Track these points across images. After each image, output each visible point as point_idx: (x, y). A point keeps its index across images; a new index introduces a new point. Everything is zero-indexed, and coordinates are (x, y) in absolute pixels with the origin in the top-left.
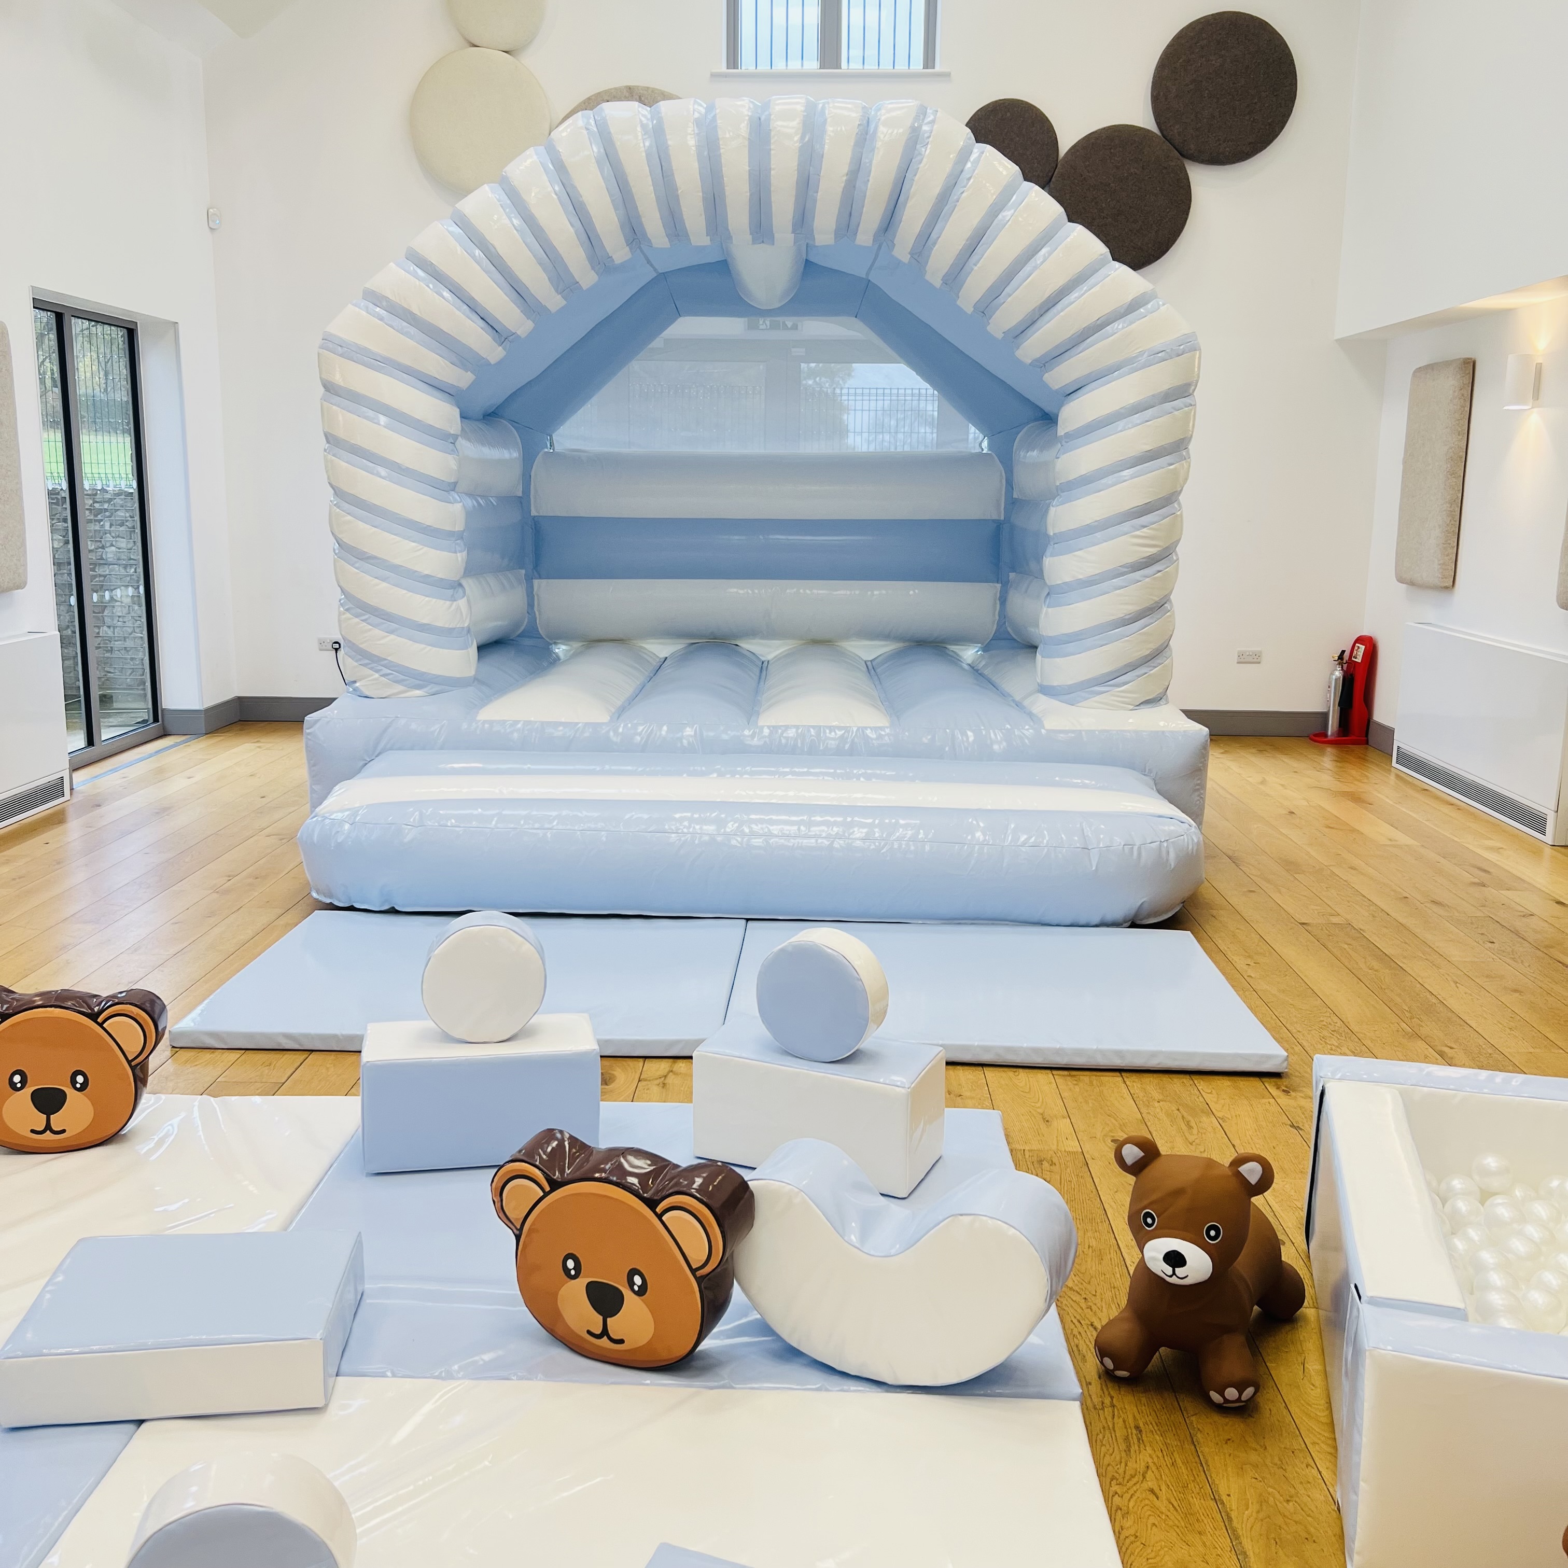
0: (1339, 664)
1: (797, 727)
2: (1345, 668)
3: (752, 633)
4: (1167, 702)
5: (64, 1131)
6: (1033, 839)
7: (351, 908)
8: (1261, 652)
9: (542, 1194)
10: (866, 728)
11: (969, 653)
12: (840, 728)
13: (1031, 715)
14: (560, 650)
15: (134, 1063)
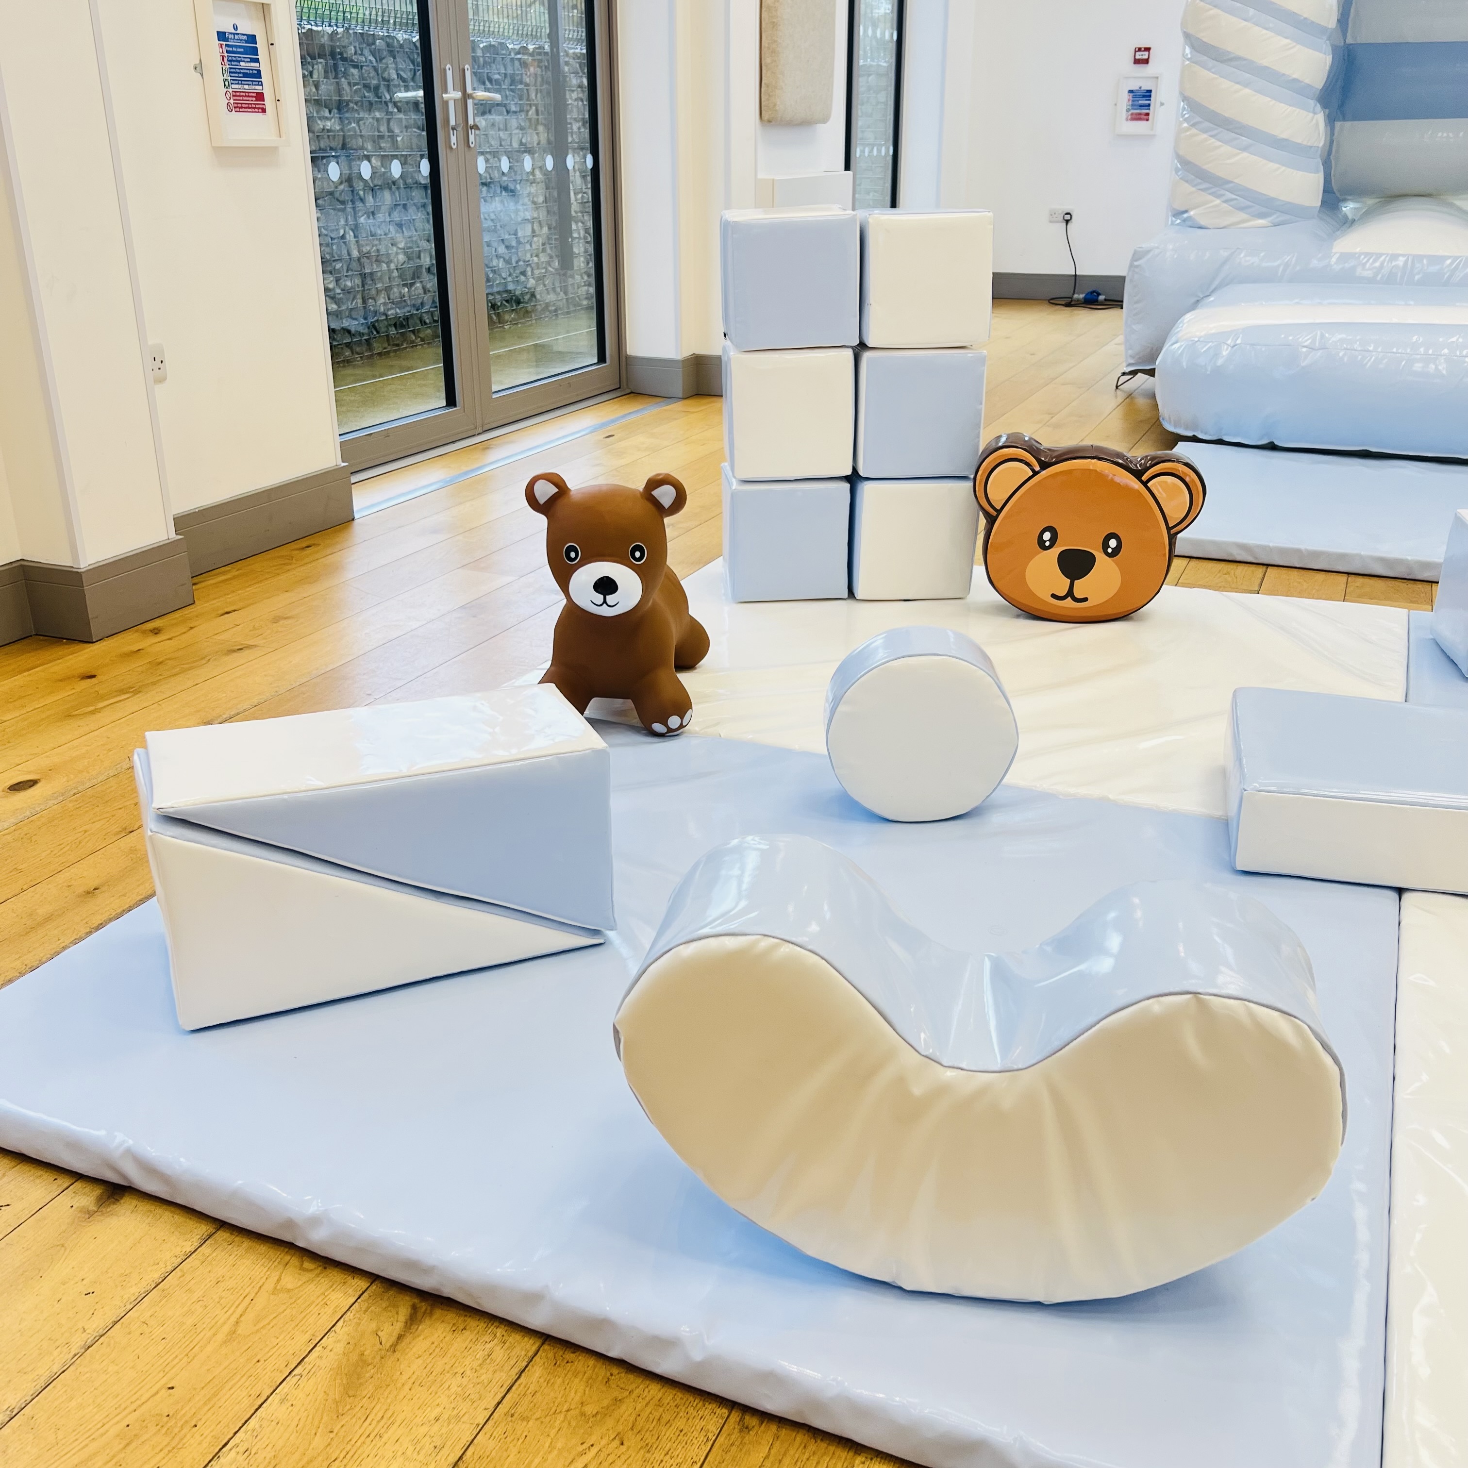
5: (1085, 600)
7: (1220, 442)
15: (1173, 531)
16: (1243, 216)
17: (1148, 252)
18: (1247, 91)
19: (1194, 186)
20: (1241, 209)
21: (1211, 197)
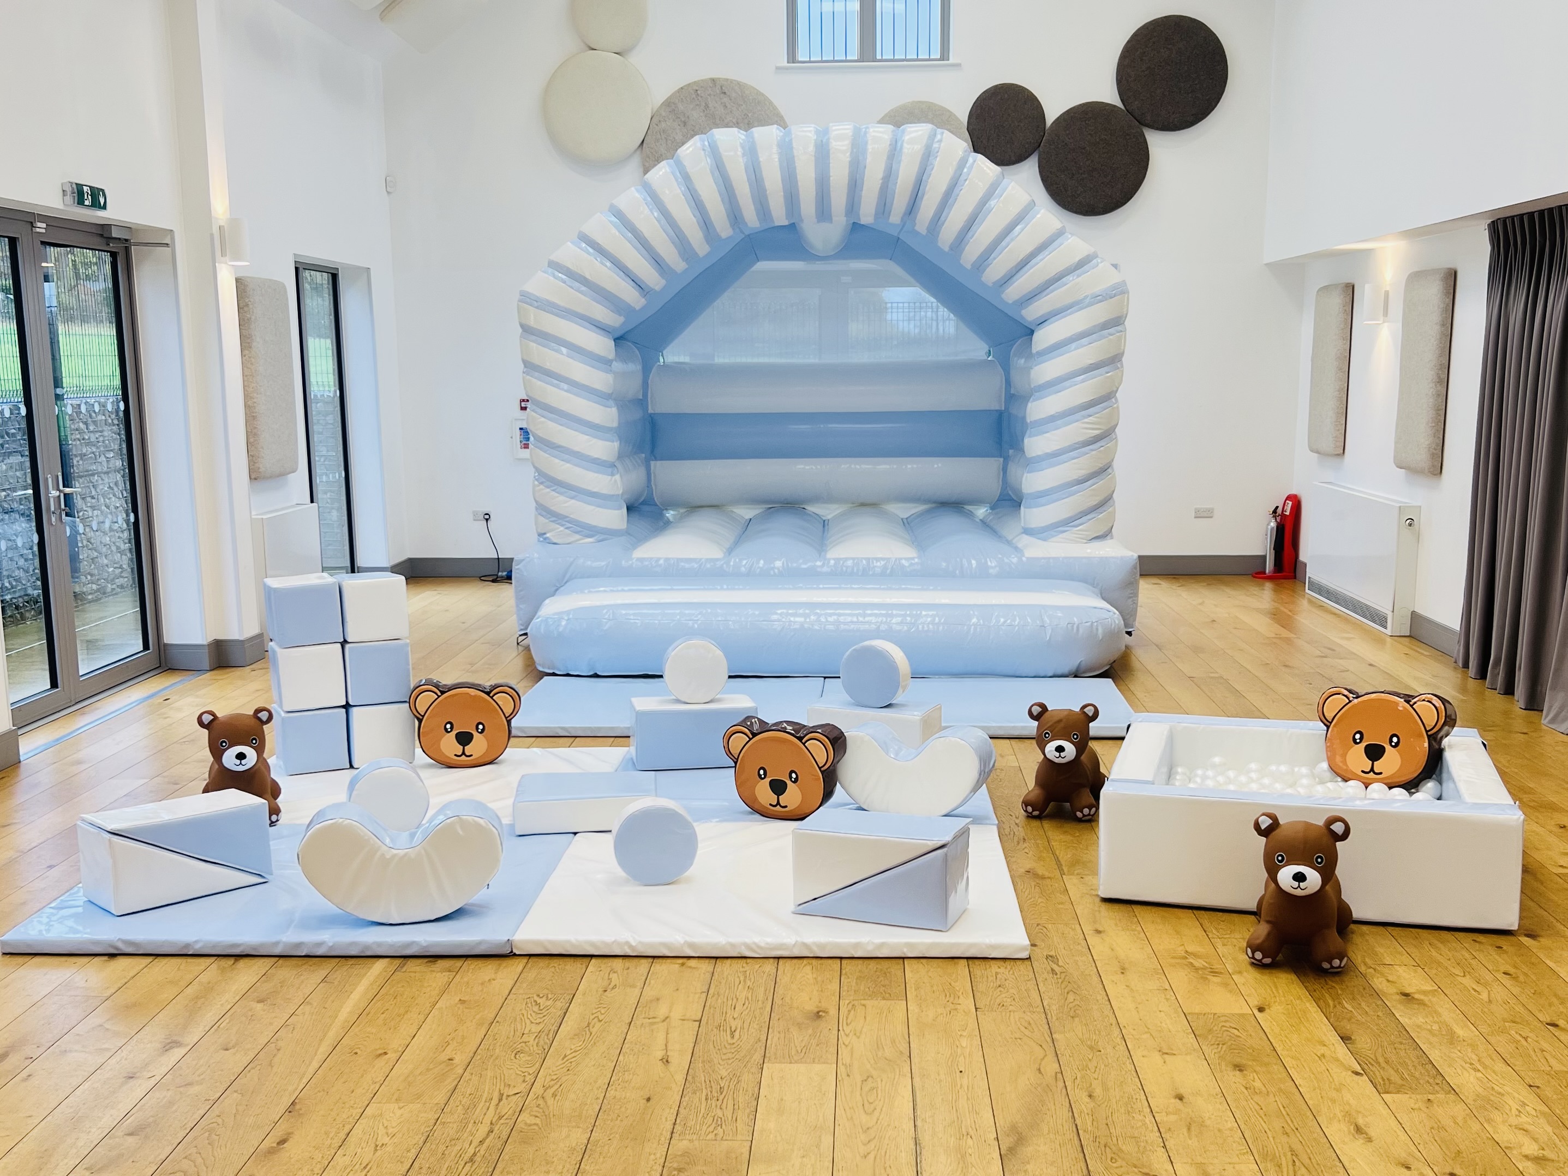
0: (1274, 516)
1: (853, 559)
2: (1278, 520)
3: (817, 499)
4: (1112, 538)
5: (471, 755)
6: (1009, 621)
7: (568, 675)
8: (1213, 509)
9: (748, 739)
10: (901, 559)
11: (981, 512)
12: (883, 559)
13: (1016, 548)
14: (670, 514)
15: (508, 719)
16: (577, 537)
17: (523, 560)
18: (568, 465)
19: (547, 519)
20: (577, 532)
21: (558, 526)
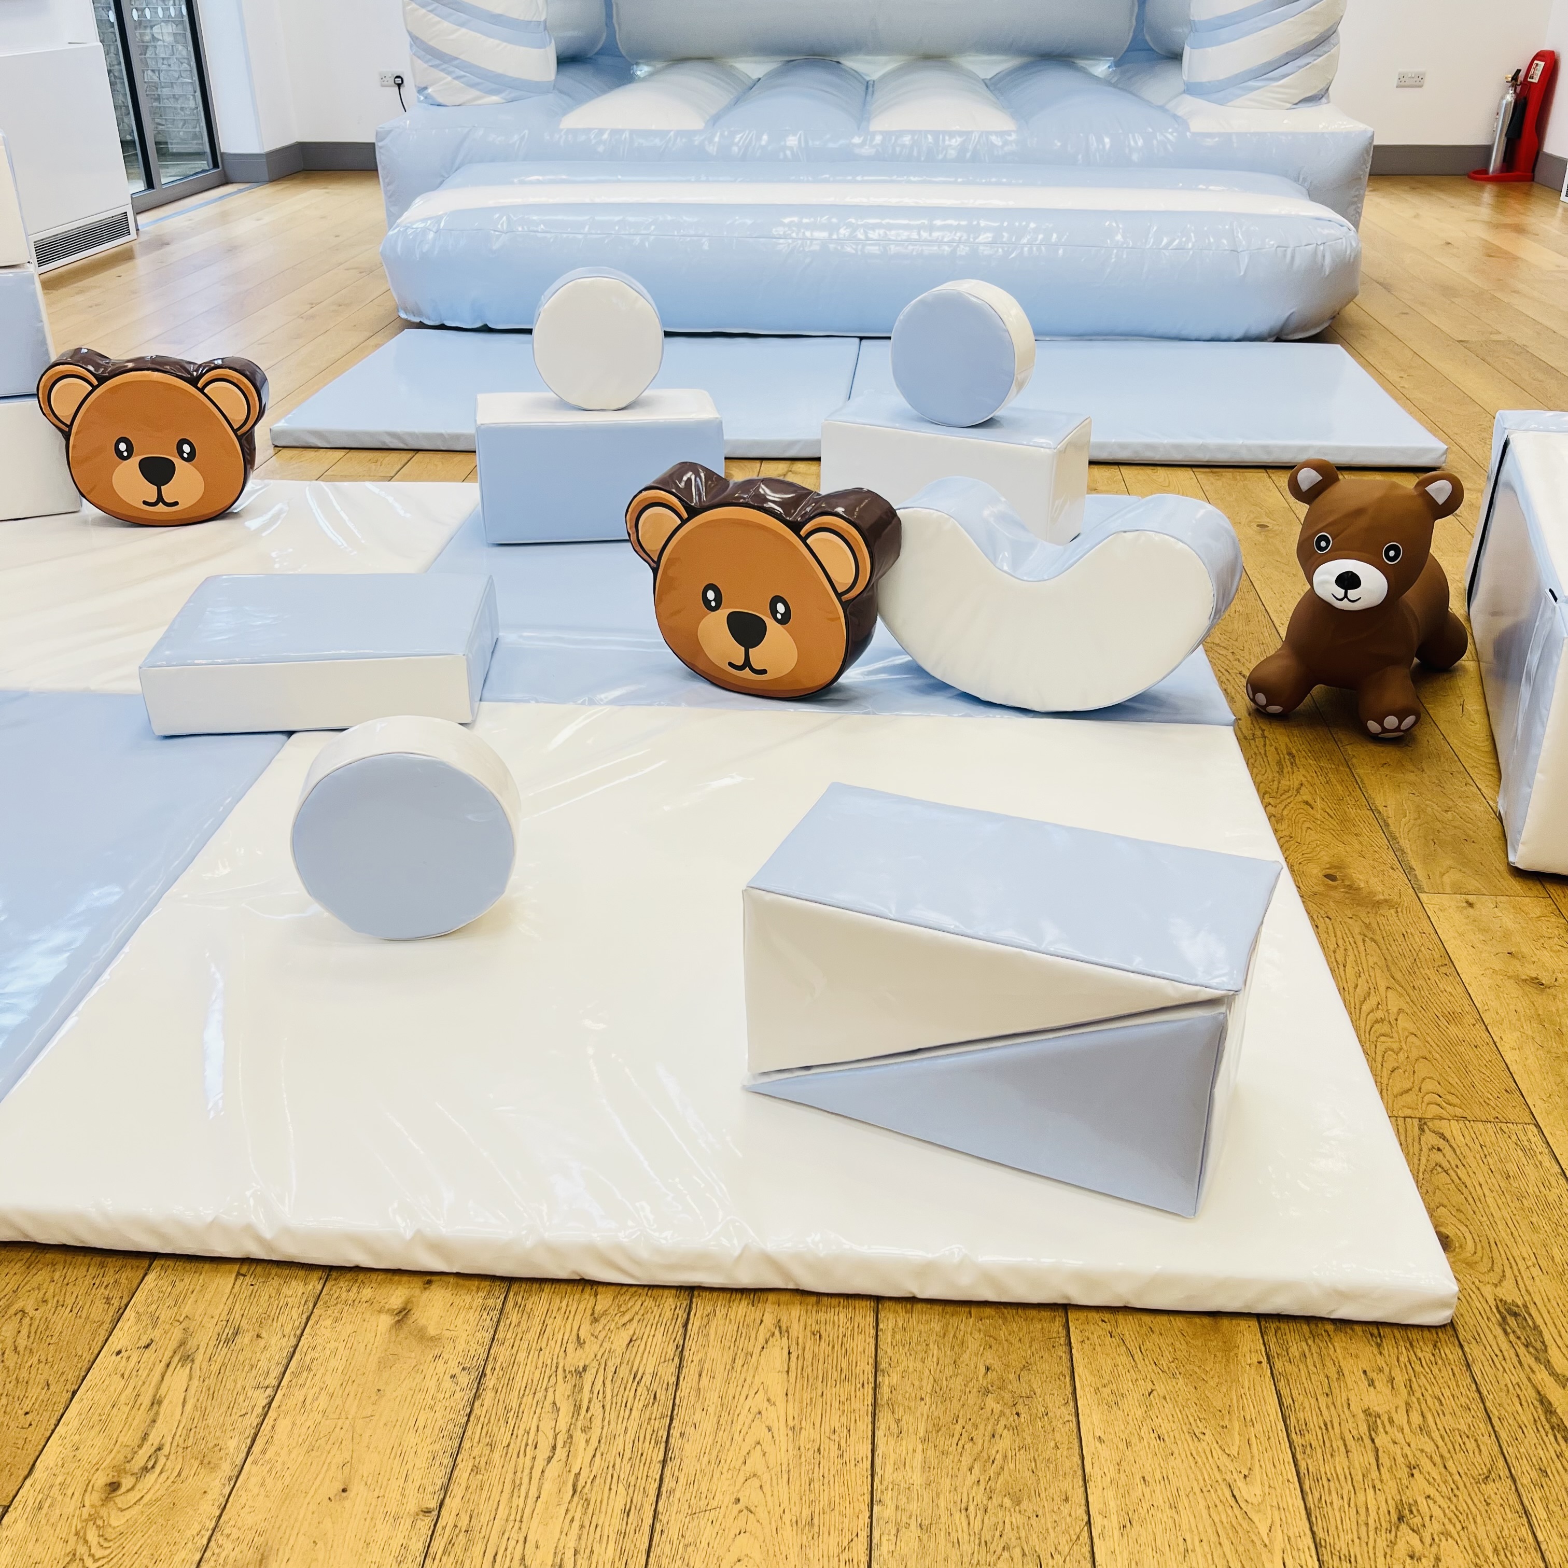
0: (1512, 86)
1: (912, 133)
2: (1518, 90)
3: (857, 46)
4: (1328, 102)
5: (176, 503)
6: (1177, 242)
7: (442, 327)
8: (1424, 74)
9: (679, 522)
10: (991, 133)
11: (1101, 68)
12: (960, 134)
13: (1175, 117)
14: (642, 70)
16: (474, 93)
17: (391, 131)
19: (426, 62)
20: (473, 86)
21: (442, 74)
